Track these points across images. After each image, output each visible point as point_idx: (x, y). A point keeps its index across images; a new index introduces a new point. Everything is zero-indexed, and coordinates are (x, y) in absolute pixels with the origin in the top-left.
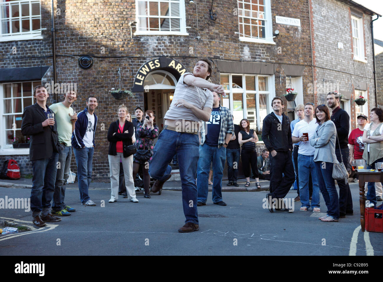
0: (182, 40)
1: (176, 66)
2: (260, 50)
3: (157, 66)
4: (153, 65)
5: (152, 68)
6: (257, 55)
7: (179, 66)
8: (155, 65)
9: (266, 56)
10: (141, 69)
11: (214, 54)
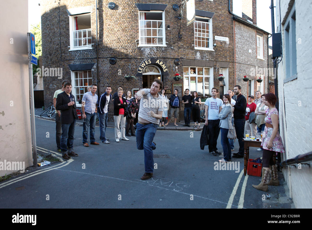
0: (163, 49)
1: (159, 63)
2: (206, 54)
3: (149, 63)
4: (147, 62)
5: (147, 64)
6: (204, 57)
7: (162, 63)
8: (149, 62)
9: (209, 57)
10: (141, 65)
11: (180, 56)
